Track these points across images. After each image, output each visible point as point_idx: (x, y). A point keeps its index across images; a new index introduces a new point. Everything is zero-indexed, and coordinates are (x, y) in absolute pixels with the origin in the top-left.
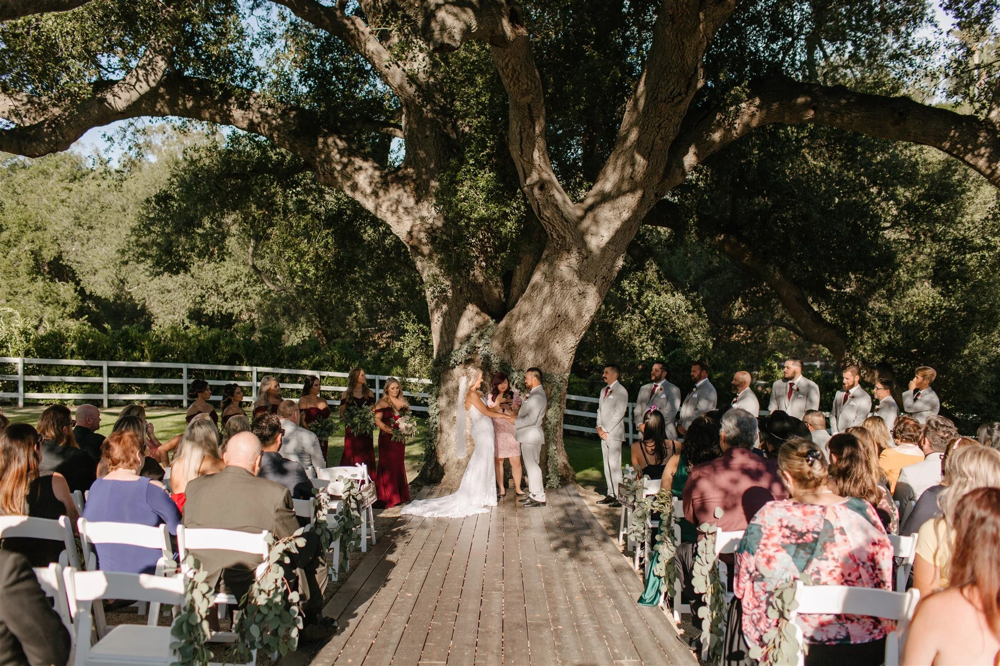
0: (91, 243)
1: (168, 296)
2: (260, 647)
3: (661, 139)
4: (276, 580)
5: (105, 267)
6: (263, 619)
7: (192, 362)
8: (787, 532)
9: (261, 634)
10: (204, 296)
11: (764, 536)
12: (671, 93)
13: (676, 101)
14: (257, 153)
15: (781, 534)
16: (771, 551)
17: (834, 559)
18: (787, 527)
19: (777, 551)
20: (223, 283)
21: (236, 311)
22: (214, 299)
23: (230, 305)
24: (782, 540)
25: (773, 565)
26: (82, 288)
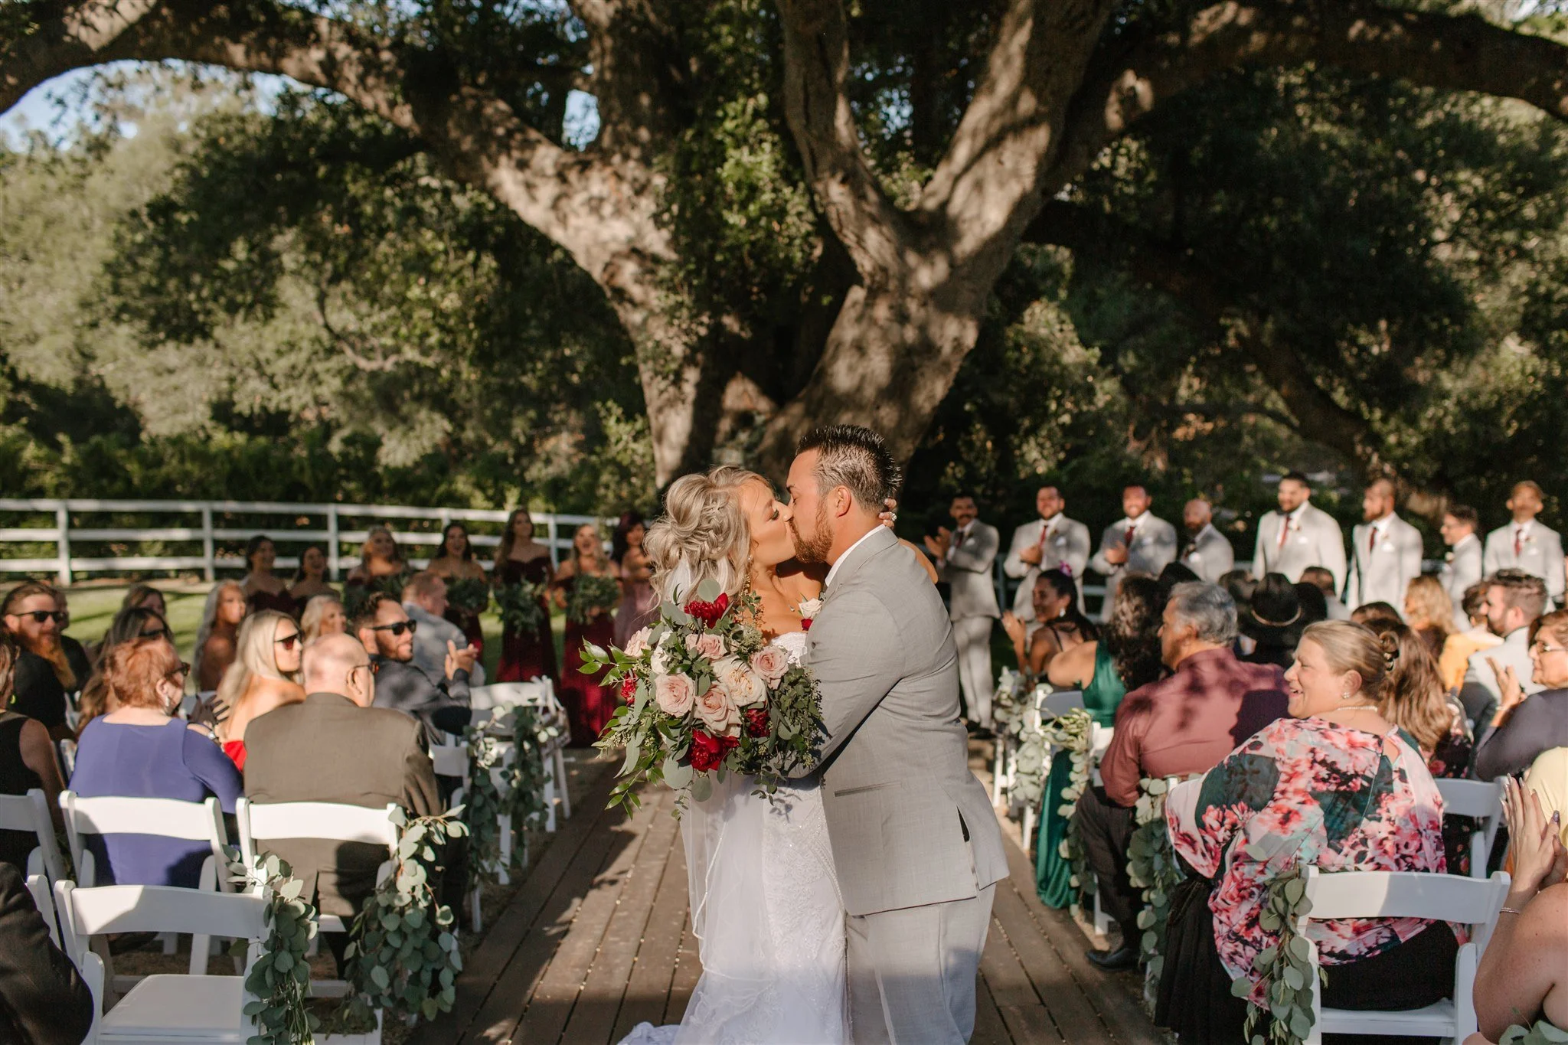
0: (26, 289)
1: (173, 380)
2: (389, 1004)
3: (1053, 93)
4: (414, 889)
5: (54, 331)
6: (393, 958)
7: (219, 498)
8: (1324, 773)
9: (391, 985)
10: (235, 380)
11: (1283, 777)
12: (1069, 12)
13: (1077, 26)
14: (329, 123)
15: (1312, 773)
16: (1292, 802)
17: (1389, 820)
18: (1323, 763)
19: (1304, 803)
20: (272, 356)
21: (295, 406)
22: (253, 384)
23: (284, 395)
24: (1314, 784)
25: (1293, 825)
26: (12, 370)
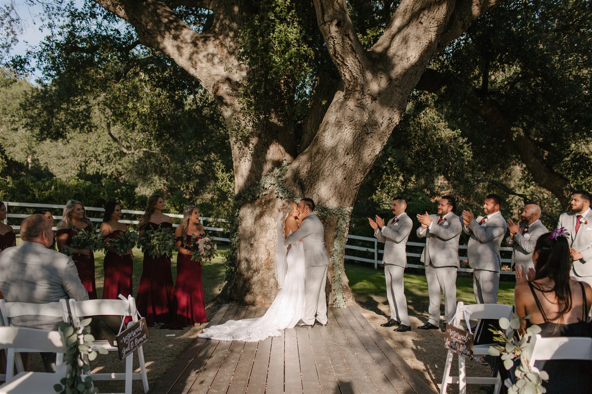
1: (63, 161)
5: (21, 142)
10: (87, 162)
20: (100, 153)
21: (109, 172)
22: (94, 163)
26: (6, 156)
